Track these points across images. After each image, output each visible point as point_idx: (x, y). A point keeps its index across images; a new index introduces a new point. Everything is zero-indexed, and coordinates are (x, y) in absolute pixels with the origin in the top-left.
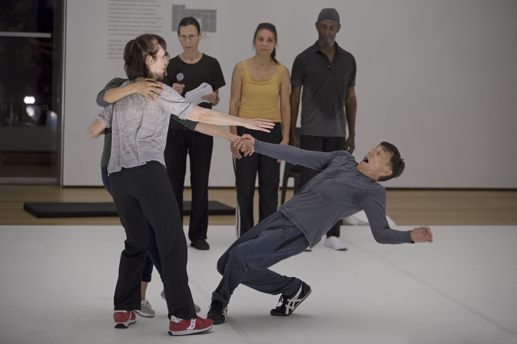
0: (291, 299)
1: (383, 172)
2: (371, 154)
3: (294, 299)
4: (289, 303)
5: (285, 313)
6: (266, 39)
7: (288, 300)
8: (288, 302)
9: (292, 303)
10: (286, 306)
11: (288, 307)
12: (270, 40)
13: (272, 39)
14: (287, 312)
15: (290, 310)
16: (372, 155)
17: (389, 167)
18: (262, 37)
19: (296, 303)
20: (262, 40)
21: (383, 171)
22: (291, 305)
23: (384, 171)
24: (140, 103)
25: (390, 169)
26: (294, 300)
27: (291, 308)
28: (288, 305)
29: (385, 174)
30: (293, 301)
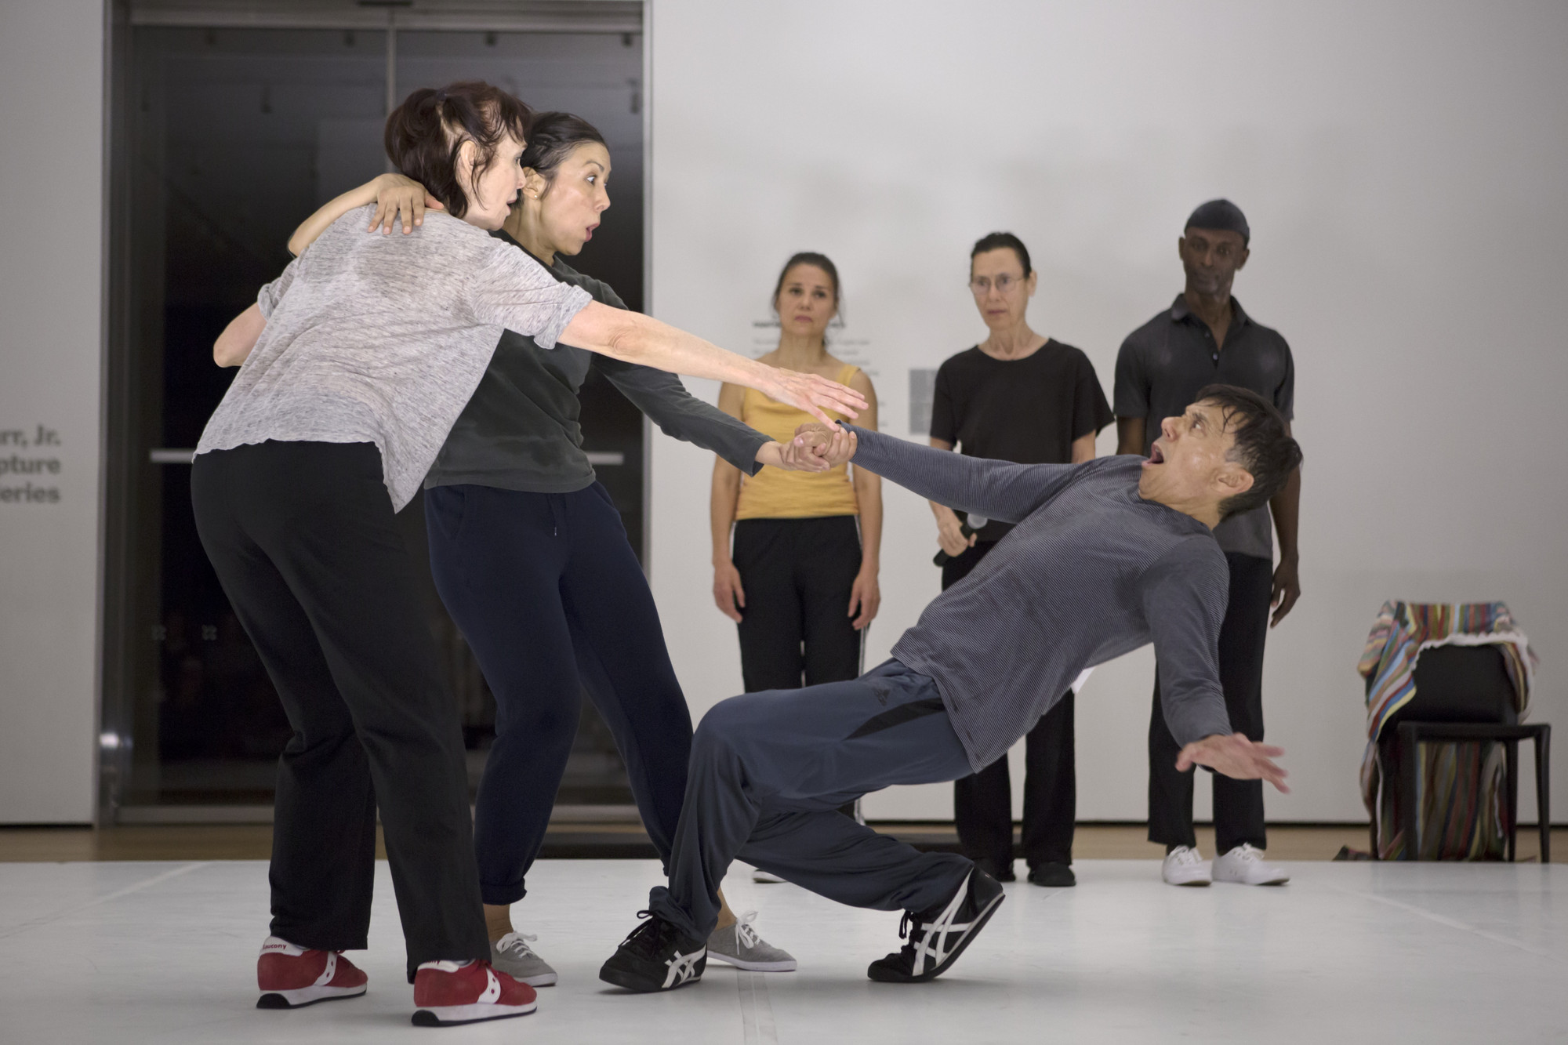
0: (932, 921)
1: (1219, 482)
2: (1169, 435)
3: (944, 923)
4: (927, 938)
5: (912, 972)
6: (808, 290)
7: (924, 927)
8: (925, 932)
9: (936, 935)
10: (917, 945)
11: (922, 949)
12: (819, 294)
13: (826, 291)
14: (918, 968)
15: (929, 960)
16: (1172, 436)
17: (1237, 465)
18: (799, 284)
19: (952, 937)
20: (797, 291)
21: (1221, 480)
22: (933, 944)
23: (1225, 480)
24: (392, 278)
25: (1245, 469)
26: (944, 925)
27: (931, 952)
28: (923, 942)
29: (1230, 488)
30: (939, 930)
